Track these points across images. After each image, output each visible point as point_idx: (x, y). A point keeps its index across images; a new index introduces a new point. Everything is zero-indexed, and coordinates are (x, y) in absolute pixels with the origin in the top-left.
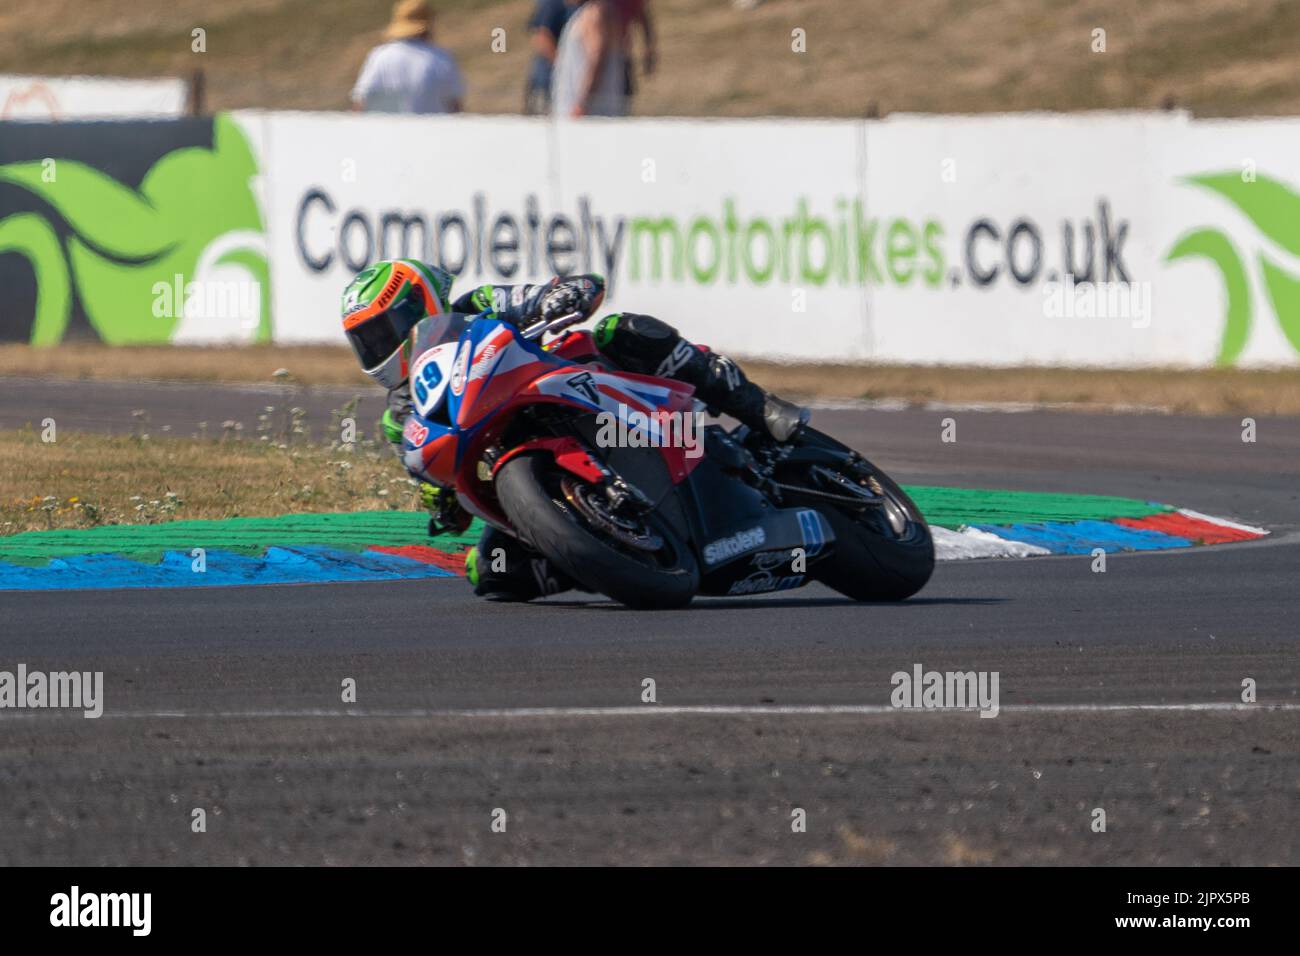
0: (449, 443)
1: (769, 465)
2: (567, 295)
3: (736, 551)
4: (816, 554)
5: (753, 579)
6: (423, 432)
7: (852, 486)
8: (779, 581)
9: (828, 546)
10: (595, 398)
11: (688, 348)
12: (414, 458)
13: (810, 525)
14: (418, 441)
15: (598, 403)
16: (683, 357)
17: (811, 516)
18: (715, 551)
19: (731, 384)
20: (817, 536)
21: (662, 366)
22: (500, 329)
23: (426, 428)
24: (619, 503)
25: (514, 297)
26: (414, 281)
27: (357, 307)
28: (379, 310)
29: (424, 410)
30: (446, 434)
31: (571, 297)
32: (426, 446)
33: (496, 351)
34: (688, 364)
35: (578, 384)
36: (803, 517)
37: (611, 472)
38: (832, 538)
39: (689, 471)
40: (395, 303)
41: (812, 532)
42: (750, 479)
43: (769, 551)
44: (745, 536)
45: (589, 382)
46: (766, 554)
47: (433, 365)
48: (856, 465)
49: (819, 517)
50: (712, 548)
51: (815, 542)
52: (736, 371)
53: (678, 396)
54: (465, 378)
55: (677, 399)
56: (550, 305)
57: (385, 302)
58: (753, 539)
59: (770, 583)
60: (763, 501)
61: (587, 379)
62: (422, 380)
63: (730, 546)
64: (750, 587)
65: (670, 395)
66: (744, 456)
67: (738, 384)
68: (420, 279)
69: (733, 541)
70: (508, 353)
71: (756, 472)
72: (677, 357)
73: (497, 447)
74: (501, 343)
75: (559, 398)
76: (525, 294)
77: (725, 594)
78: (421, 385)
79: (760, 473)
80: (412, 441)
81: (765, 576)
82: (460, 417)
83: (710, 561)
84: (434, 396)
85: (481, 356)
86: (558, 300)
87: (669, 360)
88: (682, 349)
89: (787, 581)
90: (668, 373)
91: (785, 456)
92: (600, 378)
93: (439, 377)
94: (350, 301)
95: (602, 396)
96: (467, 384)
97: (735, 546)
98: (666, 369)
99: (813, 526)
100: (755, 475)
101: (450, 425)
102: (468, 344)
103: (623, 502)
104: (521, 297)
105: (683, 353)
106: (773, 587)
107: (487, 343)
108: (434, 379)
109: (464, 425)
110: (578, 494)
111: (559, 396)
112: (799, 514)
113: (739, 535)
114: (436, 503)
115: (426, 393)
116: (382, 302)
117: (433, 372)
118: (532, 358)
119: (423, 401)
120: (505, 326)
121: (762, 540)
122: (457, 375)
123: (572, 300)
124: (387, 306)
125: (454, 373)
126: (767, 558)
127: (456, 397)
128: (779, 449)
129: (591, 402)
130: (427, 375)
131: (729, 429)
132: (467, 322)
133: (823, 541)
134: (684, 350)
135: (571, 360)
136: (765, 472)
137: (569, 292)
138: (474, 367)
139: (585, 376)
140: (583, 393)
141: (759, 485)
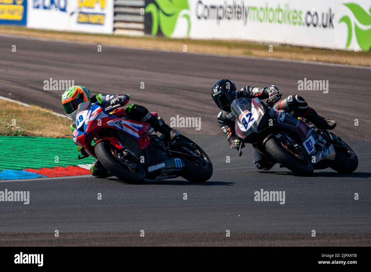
0: (83, 136)
1: (168, 146)
2: (117, 100)
3: (157, 169)
4: (179, 170)
5: (162, 176)
6: (77, 133)
7: (191, 152)
8: (169, 176)
9: (183, 168)
10: (122, 127)
11: (150, 115)
12: (75, 139)
13: (178, 163)
14: (76, 135)
15: (123, 128)
16: (148, 117)
17: (179, 160)
18: (151, 168)
19: (160, 124)
20: (180, 166)
21: (143, 119)
22: (99, 108)
23: (78, 132)
24: (125, 155)
25: (107, 98)
26: (81, 92)
27: (66, 98)
28: (72, 99)
29: (78, 127)
30: (83, 134)
31: (118, 101)
32: (78, 137)
33: (97, 113)
34: (149, 119)
35: (118, 123)
36: (176, 160)
37: (125, 147)
38: (184, 166)
39: (145, 147)
40: (77, 98)
41: (179, 164)
42: (163, 150)
43: (166, 169)
44: (160, 165)
45: (121, 123)
46: (165, 170)
47: (81, 116)
48: (193, 147)
49: (181, 160)
50: (150, 168)
51: (179, 167)
52: (162, 121)
53: (145, 127)
54: (88, 120)
55: (145, 128)
56: (113, 102)
57: (74, 97)
58: (162, 166)
59: (166, 177)
60: (165, 156)
61: (121, 122)
62: (78, 120)
63: (155, 167)
64: (161, 178)
65: (143, 127)
66: (161, 144)
67: (162, 124)
68: (83, 92)
69: (156, 166)
70: (100, 114)
71: (165, 148)
72: (147, 117)
73: (97, 138)
74: (99, 112)
75: (112, 127)
76: (109, 98)
77: (154, 179)
78: (78, 121)
79: (166, 148)
80: (74, 135)
81: (165, 175)
82: (86, 130)
83: (149, 171)
84: (81, 124)
85: (93, 114)
86: (115, 101)
87: (145, 118)
88: (148, 115)
89: (171, 177)
90: (144, 121)
91: (173, 144)
92: (124, 122)
93: (82, 119)
94: (64, 97)
95: (124, 127)
96: (89, 122)
97: (157, 167)
98: (144, 120)
99: (179, 163)
100: (164, 149)
101: (84, 132)
102: (90, 111)
103: (127, 155)
104: (108, 98)
105: (148, 116)
106: (167, 178)
107: (95, 112)
108: (81, 120)
109: (87, 132)
110: (115, 152)
111: (113, 126)
112: (175, 159)
113: (158, 165)
114: (81, 150)
115: (79, 123)
116: (73, 97)
117: (81, 118)
118: (107, 116)
119: (78, 125)
120: (100, 107)
121: (164, 166)
122: (87, 119)
123: (118, 102)
124: (74, 98)
125: (87, 118)
126: (166, 171)
127: (86, 125)
128: (171, 142)
129: (121, 128)
130: (80, 119)
131: (159, 136)
132: (92, 105)
133: (182, 166)
134: (149, 115)
135: (117, 116)
136: (167, 148)
137: (118, 99)
138: (91, 117)
139: (120, 121)
140: (119, 125)
141: (165, 151)
